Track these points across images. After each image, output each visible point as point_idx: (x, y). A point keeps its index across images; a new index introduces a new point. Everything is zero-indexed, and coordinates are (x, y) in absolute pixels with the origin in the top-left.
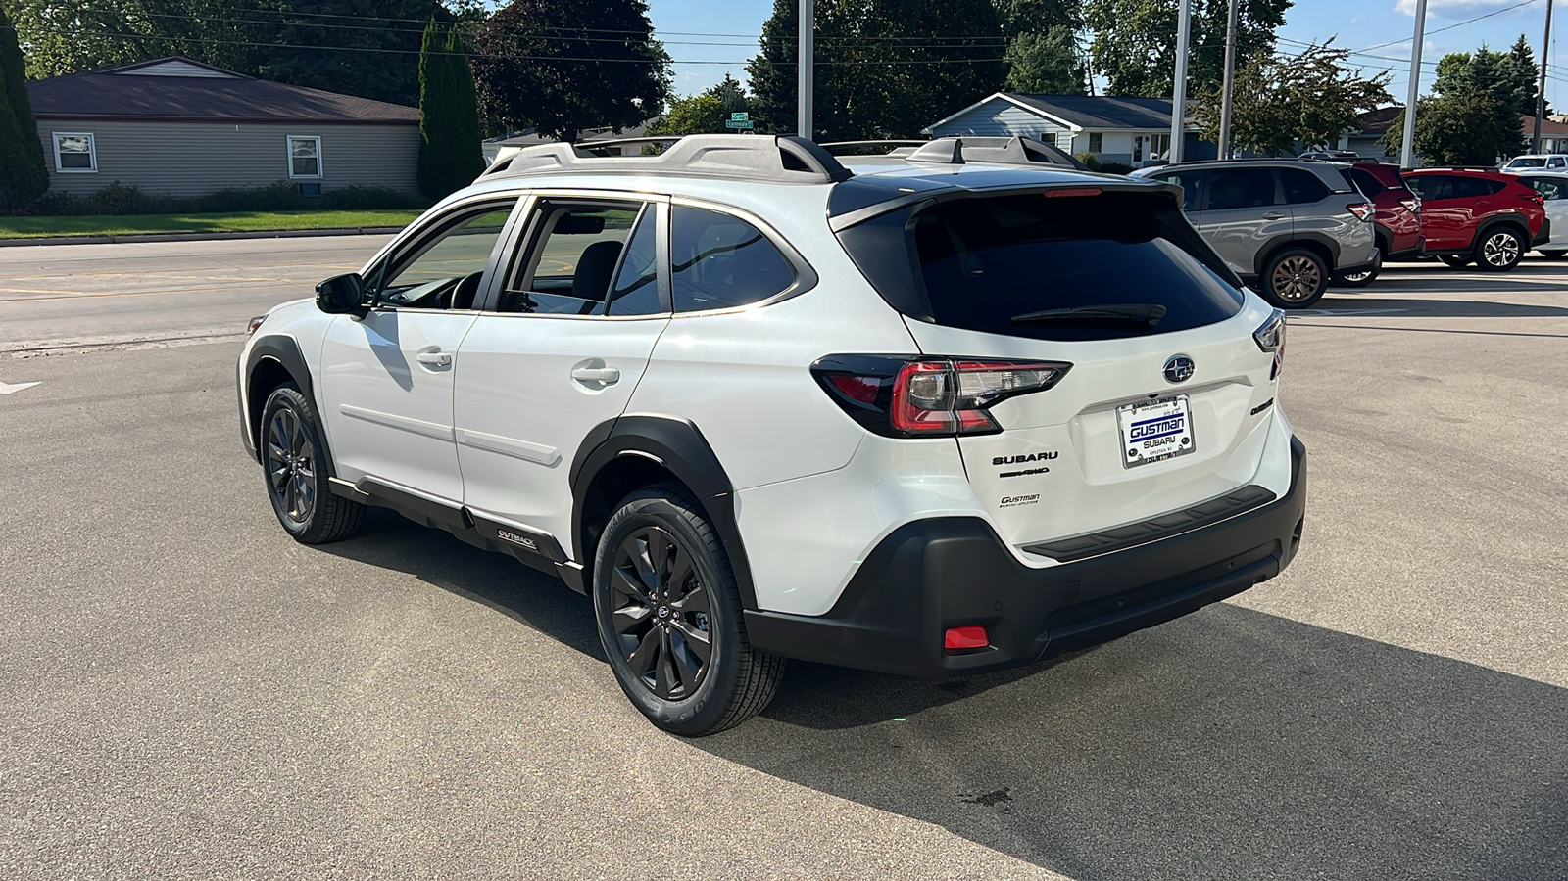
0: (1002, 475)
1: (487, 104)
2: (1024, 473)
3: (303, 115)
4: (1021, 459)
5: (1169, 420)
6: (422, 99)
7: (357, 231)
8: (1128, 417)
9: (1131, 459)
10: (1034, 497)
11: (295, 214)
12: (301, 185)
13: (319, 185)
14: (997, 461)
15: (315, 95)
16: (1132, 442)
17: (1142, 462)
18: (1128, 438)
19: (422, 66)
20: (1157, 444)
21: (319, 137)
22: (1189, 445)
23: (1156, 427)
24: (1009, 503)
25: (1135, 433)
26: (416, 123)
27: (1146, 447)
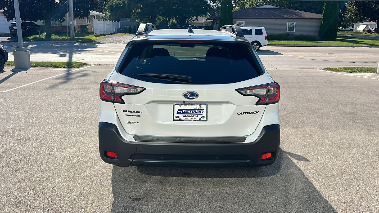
0: (126, 115)
1: (356, 13)
2: (133, 115)
3: (292, 17)
4: (131, 112)
5: (196, 110)
6: (323, 13)
7: (293, 46)
8: (177, 107)
9: (175, 119)
10: (138, 123)
11: (282, 41)
12: (289, 34)
13: (293, 34)
14: (124, 111)
15: (298, 12)
16: (177, 114)
17: (181, 120)
18: (176, 112)
19: (325, 4)
20: (188, 116)
21: (295, 22)
22: (205, 119)
23: (189, 112)
24: (130, 123)
25: (179, 112)
26: (321, 19)
27: (183, 116)
